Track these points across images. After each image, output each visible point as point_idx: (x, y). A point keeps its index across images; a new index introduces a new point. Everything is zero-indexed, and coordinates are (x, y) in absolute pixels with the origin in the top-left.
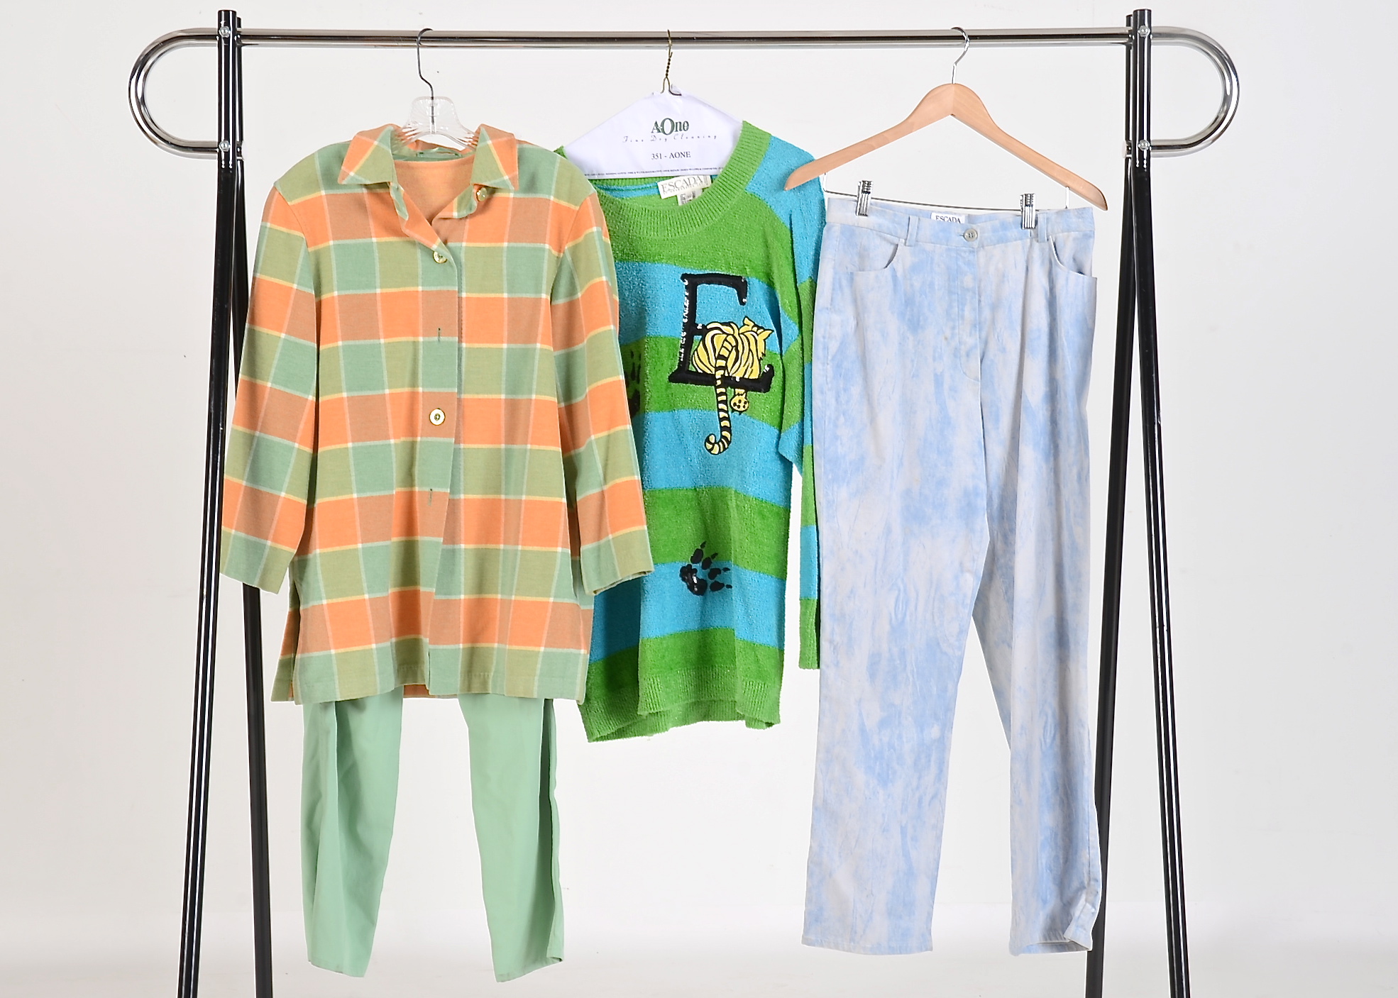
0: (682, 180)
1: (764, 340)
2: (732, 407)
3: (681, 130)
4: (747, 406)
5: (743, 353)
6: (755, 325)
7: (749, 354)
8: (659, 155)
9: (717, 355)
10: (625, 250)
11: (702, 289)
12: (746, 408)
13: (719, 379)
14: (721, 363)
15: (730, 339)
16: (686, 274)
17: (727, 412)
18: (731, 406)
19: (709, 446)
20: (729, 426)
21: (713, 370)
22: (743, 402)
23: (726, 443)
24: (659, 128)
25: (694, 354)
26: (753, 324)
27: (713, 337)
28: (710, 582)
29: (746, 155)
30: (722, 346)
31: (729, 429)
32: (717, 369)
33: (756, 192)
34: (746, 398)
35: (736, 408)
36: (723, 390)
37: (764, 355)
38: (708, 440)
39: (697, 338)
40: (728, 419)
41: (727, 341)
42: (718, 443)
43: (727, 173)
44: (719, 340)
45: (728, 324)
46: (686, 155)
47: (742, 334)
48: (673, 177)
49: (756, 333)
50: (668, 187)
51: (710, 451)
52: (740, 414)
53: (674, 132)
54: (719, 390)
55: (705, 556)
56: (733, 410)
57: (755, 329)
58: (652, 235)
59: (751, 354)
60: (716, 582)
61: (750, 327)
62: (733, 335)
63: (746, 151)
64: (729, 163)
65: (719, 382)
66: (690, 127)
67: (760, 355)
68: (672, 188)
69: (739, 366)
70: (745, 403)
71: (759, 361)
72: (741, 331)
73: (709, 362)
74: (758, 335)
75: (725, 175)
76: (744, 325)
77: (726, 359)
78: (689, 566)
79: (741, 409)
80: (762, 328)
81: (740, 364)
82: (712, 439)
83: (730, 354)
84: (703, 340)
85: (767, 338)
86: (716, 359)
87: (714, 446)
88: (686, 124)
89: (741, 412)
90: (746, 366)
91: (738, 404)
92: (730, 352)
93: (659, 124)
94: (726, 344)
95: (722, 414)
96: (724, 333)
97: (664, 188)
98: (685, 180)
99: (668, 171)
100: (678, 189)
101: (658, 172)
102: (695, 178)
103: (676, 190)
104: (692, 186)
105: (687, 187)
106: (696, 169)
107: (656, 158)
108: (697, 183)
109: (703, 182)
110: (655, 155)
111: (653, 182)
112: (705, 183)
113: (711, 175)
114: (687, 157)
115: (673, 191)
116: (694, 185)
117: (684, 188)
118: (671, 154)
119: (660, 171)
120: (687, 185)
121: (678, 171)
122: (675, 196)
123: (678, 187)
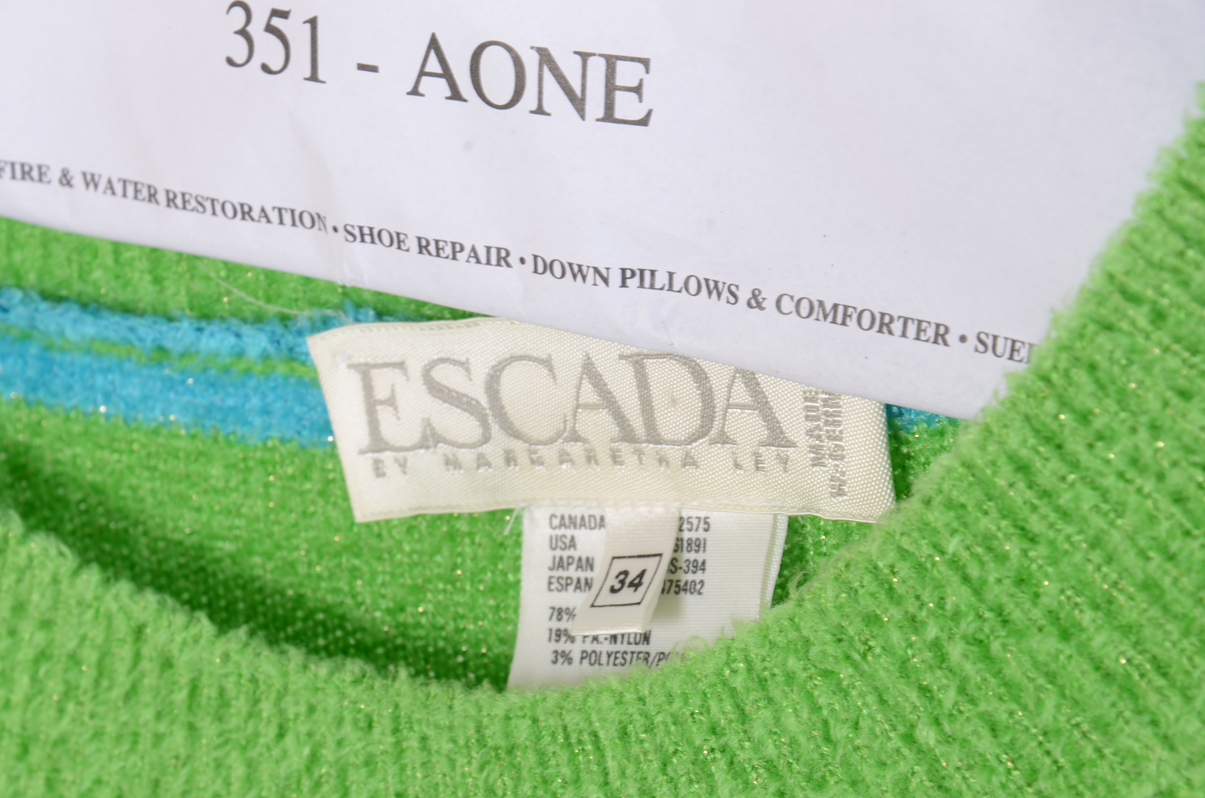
97: (371, 405)
98: (589, 369)
99: (398, 240)
100: (518, 446)
101: (297, 219)
102: (699, 376)
103: (493, 450)
104: (674, 454)
105: (615, 458)
106: (713, 288)
107: (276, 64)
108: (723, 439)
109: (800, 456)
110: (260, 19)
111: (259, 319)
112: (821, 476)
113: (888, 407)
114: (609, 116)
115: (467, 456)
116: (700, 447)
117: (576, 450)
118: (434, 44)
119: (316, 220)
120: (628, 436)
121: (503, 258)
122: (496, 517)
123: (516, 435)
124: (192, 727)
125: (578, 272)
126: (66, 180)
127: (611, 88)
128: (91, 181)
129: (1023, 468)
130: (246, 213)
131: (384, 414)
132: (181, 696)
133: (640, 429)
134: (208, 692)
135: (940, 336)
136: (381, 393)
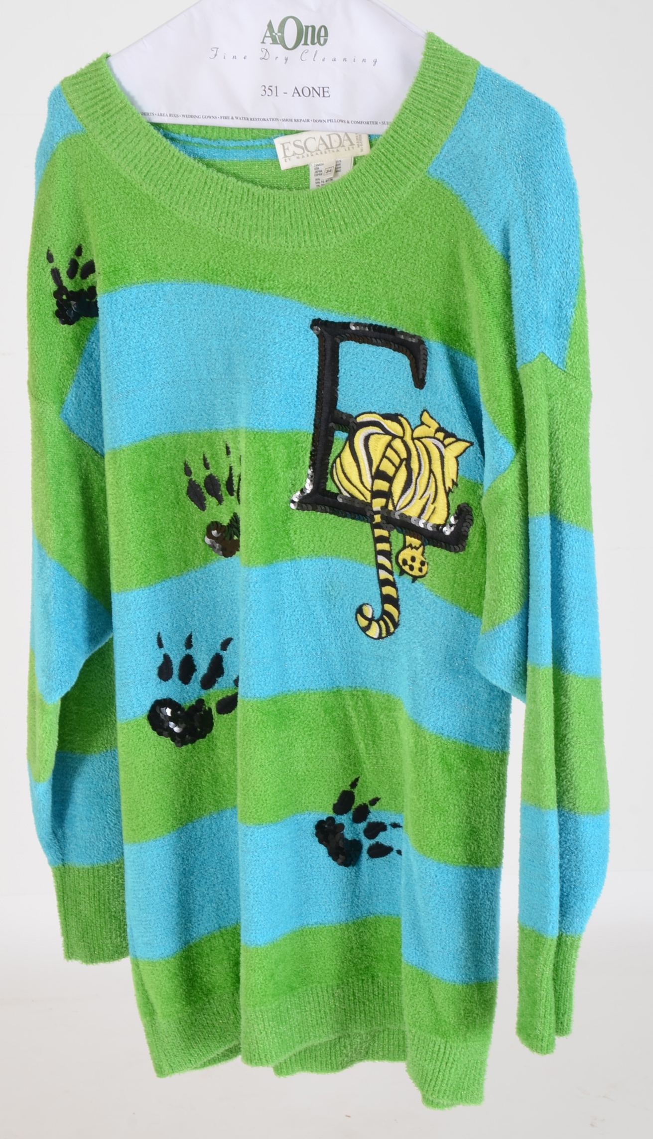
0: (318, 138)
1: (457, 458)
2: (400, 567)
3: (313, 43)
4: (425, 569)
5: (419, 474)
6: (440, 429)
7: (429, 478)
8: (274, 89)
9: (374, 470)
10: (211, 263)
11: (348, 350)
12: (424, 572)
13: (377, 513)
14: (381, 485)
15: (397, 444)
16: (319, 319)
17: (391, 573)
18: (397, 563)
19: (364, 623)
20: (395, 596)
21: (368, 495)
22: (418, 561)
23: (390, 625)
24: (275, 35)
25: (335, 462)
26: (437, 426)
27: (367, 439)
28: (367, 843)
29: (430, 103)
30: (384, 456)
31: (395, 602)
32: (376, 494)
33: (447, 180)
34: (423, 555)
35: (406, 568)
36: (385, 533)
37: (455, 483)
38: (360, 611)
39: (340, 436)
40: (393, 584)
41: (392, 448)
42: (377, 621)
43: (396, 136)
44: (378, 443)
45: (394, 418)
46: (323, 92)
47: (419, 439)
48: (298, 132)
49: (442, 442)
50: (292, 149)
51: (365, 629)
52: (413, 581)
53: (301, 47)
54: (378, 532)
55: (358, 802)
56: (402, 572)
57: (440, 435)
58: (259, 241)
59: (432, 476)
60: (377, 843)
61: (433, 430)
62: (402, 438)
63: (431, 95)
64: (399, 118)
65: (378, 518)
66: (329, 38)
67: (449, 484)
68: (300, 151)
69: (413, 497)
70: (423, 563)
71: (447, 494)
72: (417, 433)
73: (362, 483)
74: (445, 447)
75: (392, 141)
76: (422, 423)
77: (390, 480)
78: (331, 819)
79: (416, 572)
80: (453, 435)
81: (415, 493)
82: (368, 611)
83: (396, 471)
84: (350, 440)
85: (461, 454)
86: (374, 478)
87: (370, 624)
88: (322, 33)
89: (415, 578)
90: (424, 500)
91: (409, 562)
92: (397, 469)
93: (276, 28)
94: (390, 453)
95: (384, 575)
96: (387, 432)
97: (284, 150)
98: (321, 138)
99: (291, 120)
100: (309, 153)
101: (273, 120)
102: (339, 136)
103: (305, 155)
104: (335, 150)
105: (326, 153)
106: (342, 121)
107: (270, 94)
108: (343, 146)
109: (356, 147)
110: (267, 88)
111: (264, 138)
112: (359, 149)
113: (369, 136)
114: (324, 96)
115: (301, 156)
116: (340, 149)
117: (319, 152)
118: (296, 88)
119: (277, 119)
120: (327, 148)
121: (308, 121)
122: (305, 166)
123: (309, 151)
124: (258, 205)
125: (321, 121)
126: (232, 118)
127: (324, 92)
128: (237, 118)
129: (392, 137)
130: (264, 120)
131: (286, 151)
132: (256, 200)
133: (329, 146)
134: (261, 198)
135: (376, 123)
136: (286, 148)
